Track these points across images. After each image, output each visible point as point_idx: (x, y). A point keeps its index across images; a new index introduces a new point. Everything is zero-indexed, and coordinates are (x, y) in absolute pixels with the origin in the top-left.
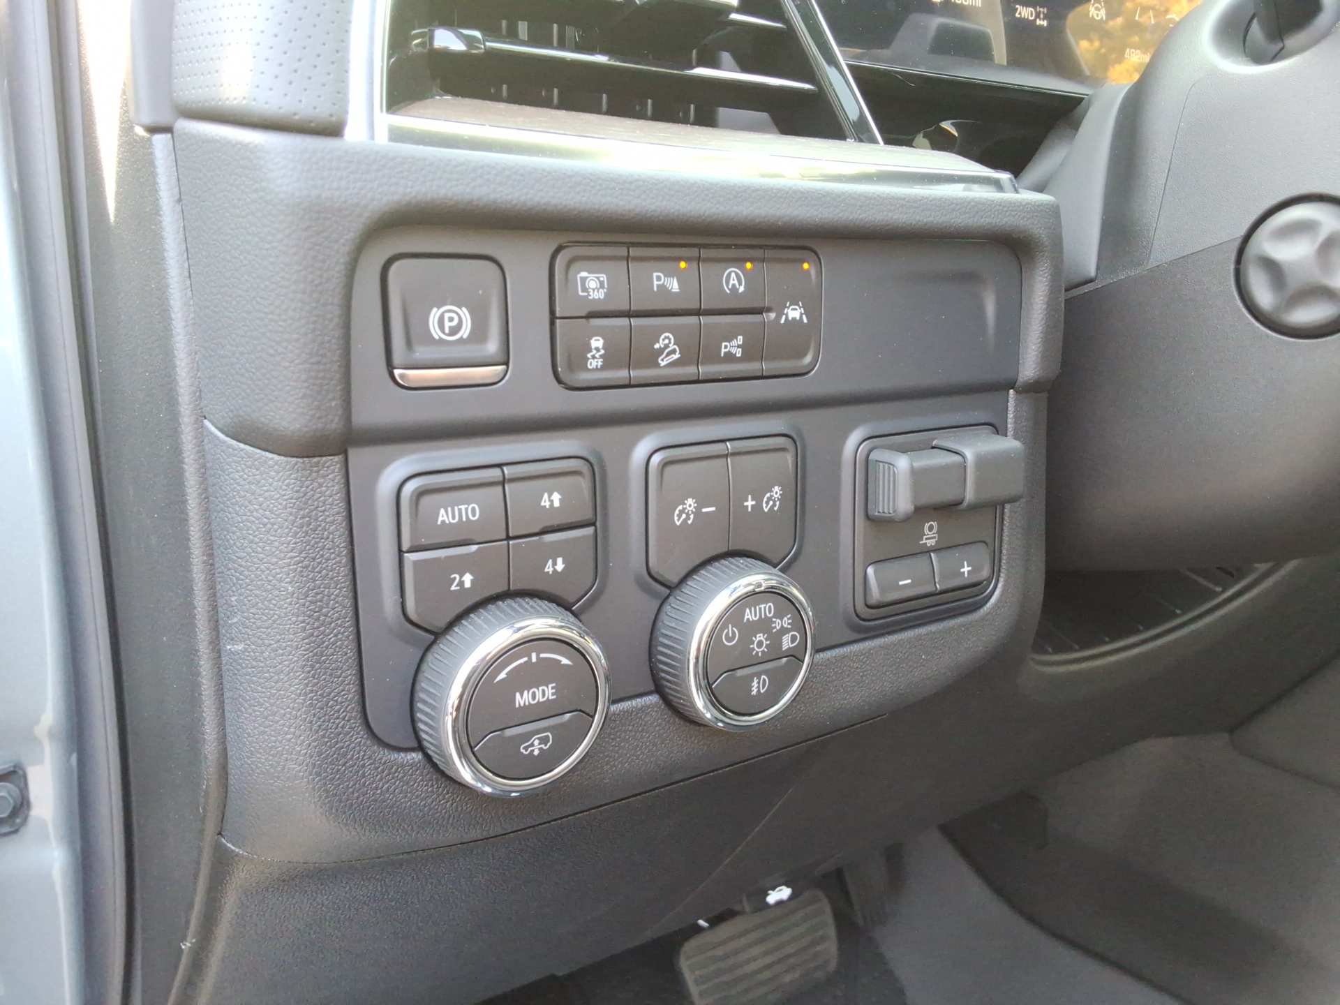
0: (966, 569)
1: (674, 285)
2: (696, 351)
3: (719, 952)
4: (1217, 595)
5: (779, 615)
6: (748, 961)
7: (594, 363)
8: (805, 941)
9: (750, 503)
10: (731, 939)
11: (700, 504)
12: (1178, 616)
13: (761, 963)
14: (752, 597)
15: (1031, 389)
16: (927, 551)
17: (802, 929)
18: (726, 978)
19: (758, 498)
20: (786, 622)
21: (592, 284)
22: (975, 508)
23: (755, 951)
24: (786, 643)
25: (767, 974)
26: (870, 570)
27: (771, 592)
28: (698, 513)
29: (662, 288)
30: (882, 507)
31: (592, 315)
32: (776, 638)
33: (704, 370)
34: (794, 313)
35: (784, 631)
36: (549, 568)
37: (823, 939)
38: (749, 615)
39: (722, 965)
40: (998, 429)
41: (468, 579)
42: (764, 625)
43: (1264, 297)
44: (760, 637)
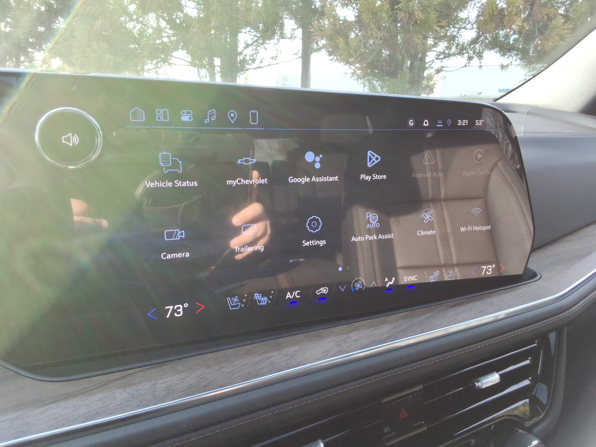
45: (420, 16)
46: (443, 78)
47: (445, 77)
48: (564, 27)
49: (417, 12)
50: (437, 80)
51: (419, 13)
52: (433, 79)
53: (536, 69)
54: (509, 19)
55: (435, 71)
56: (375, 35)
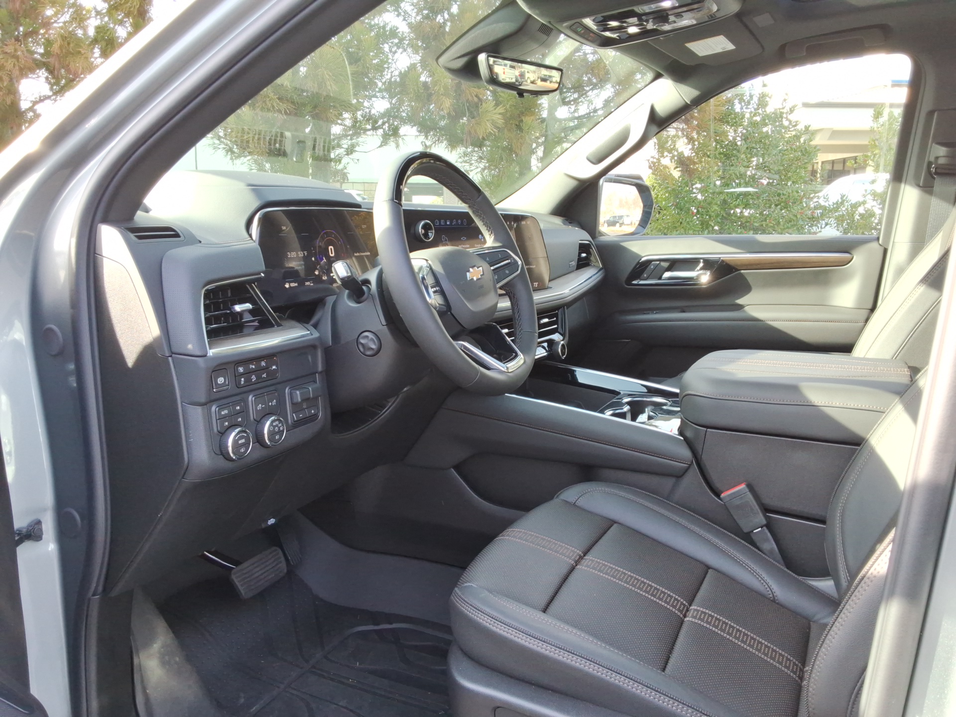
0: (313, 411)
1: (254, 367)
2: (258, 377)
3: (244, 572)
4: (380, 413)
5: (279, 423)
6: (255, 573)
7: (242, 383)
8: (275, 563)
9: (270, 404)
10: (248, 567)
11: (262, 405)
12: (370, 421)
13: (260, 572)
14: (273, 422)
15: (321, 372)
16: (304, 409)
17: (273, 559)
18: (248, 579)
19: (272, 403)
20: (280, 425)
21: (241, 369)
22: (313, 398)
23: (258, 569)
24: (281, 429)
25: (262, 577)
26: (294, 415)
27: (277, 420)
28: (262, 407)
29: (252, 368)
30: (295, 401)
31: (241, 375)
32: (279, 428)
33: (260, 381)
34: (274, 367)
35: (280, 426)
36: (238, 420)
37: (281, 562)
38: (274, 424)
39: (247, 575)
40: (315, 382)
41: (227, 423)
42: (277, 426)
43: (362, 349)
44: (276, 428)
45: (334, 87)
46: (357, 161)
47: (358, 160)
48: (494, 112)
49: (328, 82)
50: (348, 163)
51: (332, 83)
52: (342, 161)
53: (468, 154)
54: (437, 99)
55: (345, 151)
56: (277, 106)
